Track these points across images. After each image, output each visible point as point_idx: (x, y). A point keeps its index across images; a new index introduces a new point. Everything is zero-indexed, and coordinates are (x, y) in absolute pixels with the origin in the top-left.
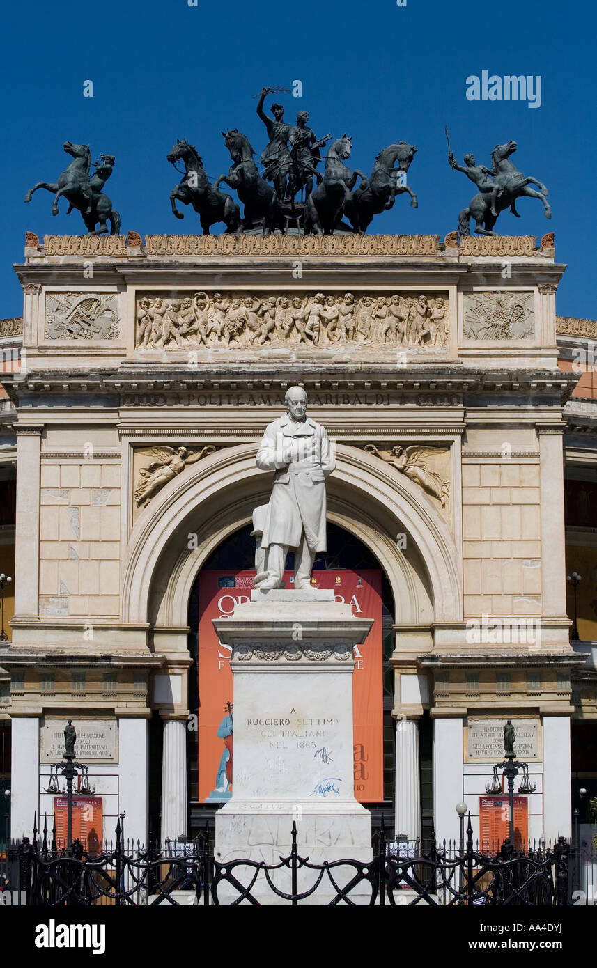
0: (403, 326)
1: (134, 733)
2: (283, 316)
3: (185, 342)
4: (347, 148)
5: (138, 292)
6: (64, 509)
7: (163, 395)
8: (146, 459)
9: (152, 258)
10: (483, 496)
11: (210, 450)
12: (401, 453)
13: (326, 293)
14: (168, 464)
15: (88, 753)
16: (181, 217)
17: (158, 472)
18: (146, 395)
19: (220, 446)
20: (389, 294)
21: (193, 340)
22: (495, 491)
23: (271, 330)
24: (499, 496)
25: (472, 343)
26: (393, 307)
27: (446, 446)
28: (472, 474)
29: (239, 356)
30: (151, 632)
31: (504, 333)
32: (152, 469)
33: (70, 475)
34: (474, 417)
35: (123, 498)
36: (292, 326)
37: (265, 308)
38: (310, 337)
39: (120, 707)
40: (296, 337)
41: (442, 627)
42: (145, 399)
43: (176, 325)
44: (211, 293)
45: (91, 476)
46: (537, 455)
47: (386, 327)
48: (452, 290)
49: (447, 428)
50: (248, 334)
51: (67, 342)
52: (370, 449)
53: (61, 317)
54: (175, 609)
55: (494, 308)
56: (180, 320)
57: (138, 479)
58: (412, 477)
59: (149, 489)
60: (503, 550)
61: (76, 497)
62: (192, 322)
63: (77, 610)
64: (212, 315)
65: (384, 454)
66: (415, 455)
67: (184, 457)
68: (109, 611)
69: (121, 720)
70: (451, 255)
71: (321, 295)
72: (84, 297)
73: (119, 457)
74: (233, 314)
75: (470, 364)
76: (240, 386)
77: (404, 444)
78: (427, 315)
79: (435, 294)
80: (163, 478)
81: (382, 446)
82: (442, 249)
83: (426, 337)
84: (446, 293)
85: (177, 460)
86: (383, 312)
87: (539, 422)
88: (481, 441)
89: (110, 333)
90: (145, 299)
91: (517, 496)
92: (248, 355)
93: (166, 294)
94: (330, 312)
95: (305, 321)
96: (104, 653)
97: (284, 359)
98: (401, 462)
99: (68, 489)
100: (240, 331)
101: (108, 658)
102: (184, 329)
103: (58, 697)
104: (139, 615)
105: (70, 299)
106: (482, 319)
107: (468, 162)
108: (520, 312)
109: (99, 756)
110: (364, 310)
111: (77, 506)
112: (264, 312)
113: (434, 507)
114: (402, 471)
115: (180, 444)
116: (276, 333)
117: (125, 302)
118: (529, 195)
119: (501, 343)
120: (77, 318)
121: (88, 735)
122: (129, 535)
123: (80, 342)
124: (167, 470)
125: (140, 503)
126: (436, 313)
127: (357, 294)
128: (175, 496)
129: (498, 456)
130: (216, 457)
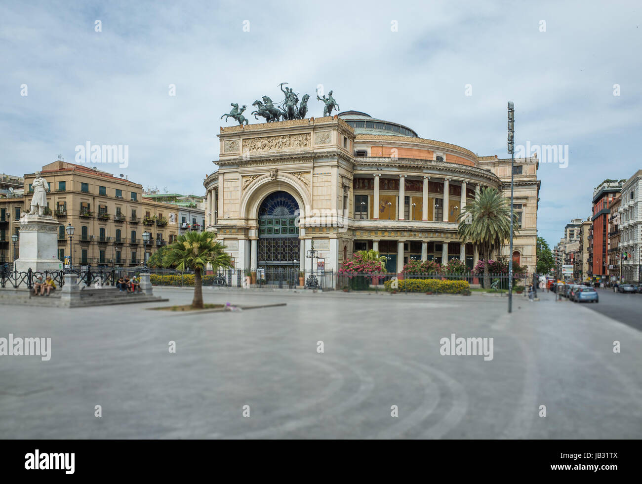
0: (300, 143)
1: (242, 244)
2: (274, 143)
3: (253, 151)
5: (243, 139)
8: (245, 179)
10: (318, 184)
11: (257, 176)
12: (299, 174)
13: (283, 136)
14: (249, 180)
15: (233, 248)
16: (258, 119)
18: (244, 164)
19: (260, 175)
20: (297, 134)
21: (255, 150)
22: (321, 183)
23: (272, 146)
24: (322, 184)
25: (317, 146)
26: (298, 138)
27: (309, 172)
28: (315, 179)
29: (264, 153)
30: (247, 219)
31: (324, 142)
32: (246, 181)
33: (230, 184)
34: (315, 165)
35: (240, 189)
36: (276, 145)
37: (271, 141)
39: (239, 237)
40: (277, 147)
43: (251, 146)
44: (258, 138)
45: (234, 184)
46: (330, 173)
47: (297, 143)
48: (312, 132)
49: (309, 168)
50: (267, 147)
51: (229, 153)
53: (228, 147)
54: (254, 214)
55: (322, 136)
57: (244, 184)
58: (302, 181)
59: (245, 186)
60: (322, 198)
61: (231, 189)
62: (255, 146)
63: (232, 215)
64: (259, 144)
65: (296, 175)
66: (302, 175)
67: (253, 178)
68: (236, 215)
69: (239, 241)
70: (312, 123)
72: (232, 141)
73: (238, 179)
74: (264, 143)
75: (316, 151)
76: (263, 160)
77: (300, 172)
78: (306, 139)
79: (308, 134)
80: (248, 184)
81: (295, 173)
82: (309, 122)
83: (306, 145)
84: (310, 133)
85: (251, 179)
86: (296, 140)
87: (331, 165)
88: (317, 170)
89: (238, 150)
90: (244, 141)
91: (326, 184)
92: (266, 153)
93: (249, 139)
94: (285, 140)
95: (279, 143)
97: (274, 153)
98: (299, 177)
99: (229, 187)
100: (265, 147)
102: (253, 147)
103: (227, 235)
104: (243, 216)
106: (319, 139)
108: (328, 137)
109: (236, 248)
110: (292, 139)
111: (231, 191)
113: (306, 187)
114: (299, 179)
115: (252, 175)
116: (273, 147)
117: (240, 142)
119: (323, 145)
120: (231, 147)
122: (241, 197)
123: (231, 152)
124: (249, 182)
125: (243, 190)
126: (309, 138)
127: (291, 135)
128: (250, 188)
129: (322, 174)
130: (259, 178)
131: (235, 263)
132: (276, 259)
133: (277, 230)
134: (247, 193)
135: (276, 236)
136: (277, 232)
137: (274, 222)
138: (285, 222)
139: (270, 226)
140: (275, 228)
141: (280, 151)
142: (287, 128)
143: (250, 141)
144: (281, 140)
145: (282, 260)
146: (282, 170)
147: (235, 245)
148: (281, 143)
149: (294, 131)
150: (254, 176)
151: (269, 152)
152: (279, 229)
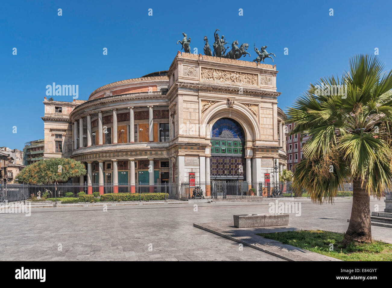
1: (203, 160)
2: (228, 76)
3: (210, 79)
4: (237, 42)
6: (188, 112)
7: (207, 90)
8: (204, 103)
9: (204, 60)
10: (264, 116)
11: (216, 102)
12: (250, 106)
13: (237, 72)
14: (208, 105)
15: (194, 164)
17: (206, 106)
18: (204, 89)
19: (218, 102)
20: (248, 74)
21: (212, 79)
22: (266, 115)
23: (227, 78)
24: (266, 116)
25: (262, 85)
26: (248, 77)
27: (257, 105)
28: (262, 111)
29: (221, 83)
31: (267, 84)
32: (204, 106)
33: (189, 105)
34: (263, 100)
35: (199, 111)
36: (231, 78)
37: (225, 74)
38: (234, 81)
39: (201, 154)
40: (231, 80)
41: (257, 141)
42: (204, 91)
43: (209, 76)
44: (215, 69)
45: (193, 106)
46: (272, 108)
47: (247, 80)
48: (259, 74)
49: (258, 102)
50: (222, 79)
51: (188, 77)
52: (245, 105)
53: (186, 71)
55: (265, 79)
56: (210, 75)
57: (202, 107)
58: (251, 111)
59: (204, 109)
60: (267, 126)
61: (190, 110)
64: (216, 74)
65: (247, 106)
66: (252, 107)
69: (200, 157)
70: (259, 67)
71: (235, 72)
72: (190, 67)
73: (198, 102)
74: (219, 74)
75: (262, 89)
77: (251, 104)
78: (254, 79)
79: (255, 75)
80: (207, 107)
81: (247, 104)
82: (257, 65)
83: (254, 83)
84: (257, 75)
85: (210, 104)
86: (246, 77)
87: (273, 102)
88: (263, 105)
89: (196, 76)
90: (203, 69)
92: (223, 83)
93: (206, 68)
94: (237, 76)
95: (233, 77)
96: (199, 143)
97: (229, 85)
99: (189, 108)
101: (199, 144)
103: (188, 152)
105: (188, 67)
106: (263, 81)
107: (256, 49)
108: (270, 80)
109: (196, 164)
110: (244, 76)
111: (190, 112)
112: (225, 75)
113: (255, 117)
114: (250, 109)
115: (210, 101)
117: (199, 69)
118: (269, 57)
119: (266, 86)
120: (189, 72)
121: (193, 160)
122: (201, 119)
123: (190, 77)
124: (208, 106)
125: (202, 112)
126: (256, 79)
127: (242, 73)
128: (210, 111)
129: (266, 108)
130: (217, 104)
131: (196, 178)
132: (224, 173)
133: (223, 150)
134: (206, 115)
135: (224, 155)
136: (224, 151)
137: (221, 143)
138: (230, 144)
139: (218, 146)
140: (222, 148)
141: (235, 84)
142: (242, 67)
143: (207, 70)
144: (235, 75)
145: (229, 175)
146: (237, 100)
147: (195, 161)
148: (234, 77)
149: (245, 70)
150: (213, 102)
151: (226, 83)
152: (225, 149)
